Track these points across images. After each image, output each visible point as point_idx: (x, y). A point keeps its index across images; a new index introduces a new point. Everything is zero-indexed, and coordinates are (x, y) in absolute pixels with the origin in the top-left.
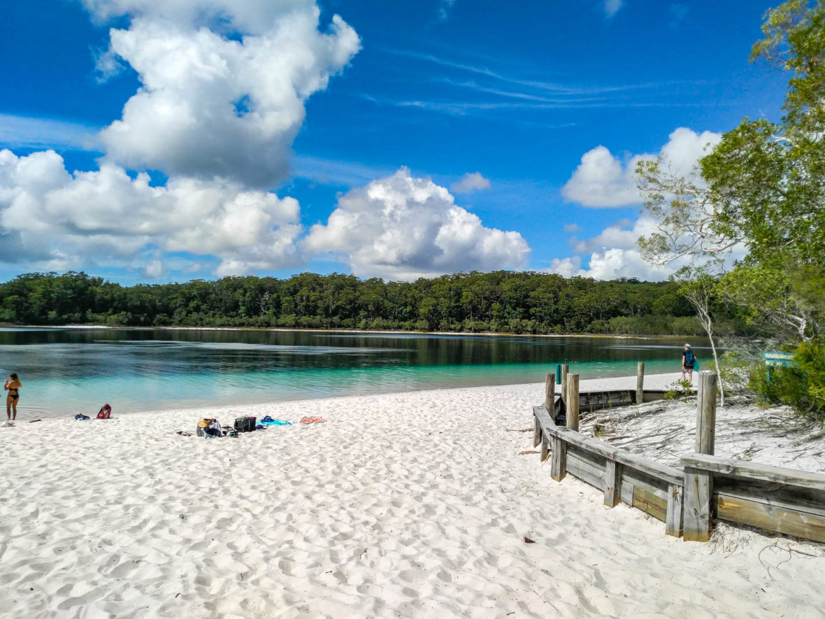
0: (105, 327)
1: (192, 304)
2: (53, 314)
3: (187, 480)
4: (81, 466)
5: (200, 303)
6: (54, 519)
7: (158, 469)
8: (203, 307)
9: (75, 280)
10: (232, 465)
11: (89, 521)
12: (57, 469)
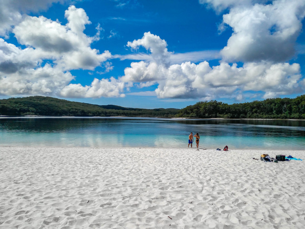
0: (223, 119)
1: (254, 110)
2: (207, 115)
3: (259, 177)
4: (221, 166)
5: (257, 110)
6: (216, 182)
7: (247, 171)
8: (258, 111)
9: (213, 103)
10: (277, 173)
11: (226, 185)
12: (214, 166)
